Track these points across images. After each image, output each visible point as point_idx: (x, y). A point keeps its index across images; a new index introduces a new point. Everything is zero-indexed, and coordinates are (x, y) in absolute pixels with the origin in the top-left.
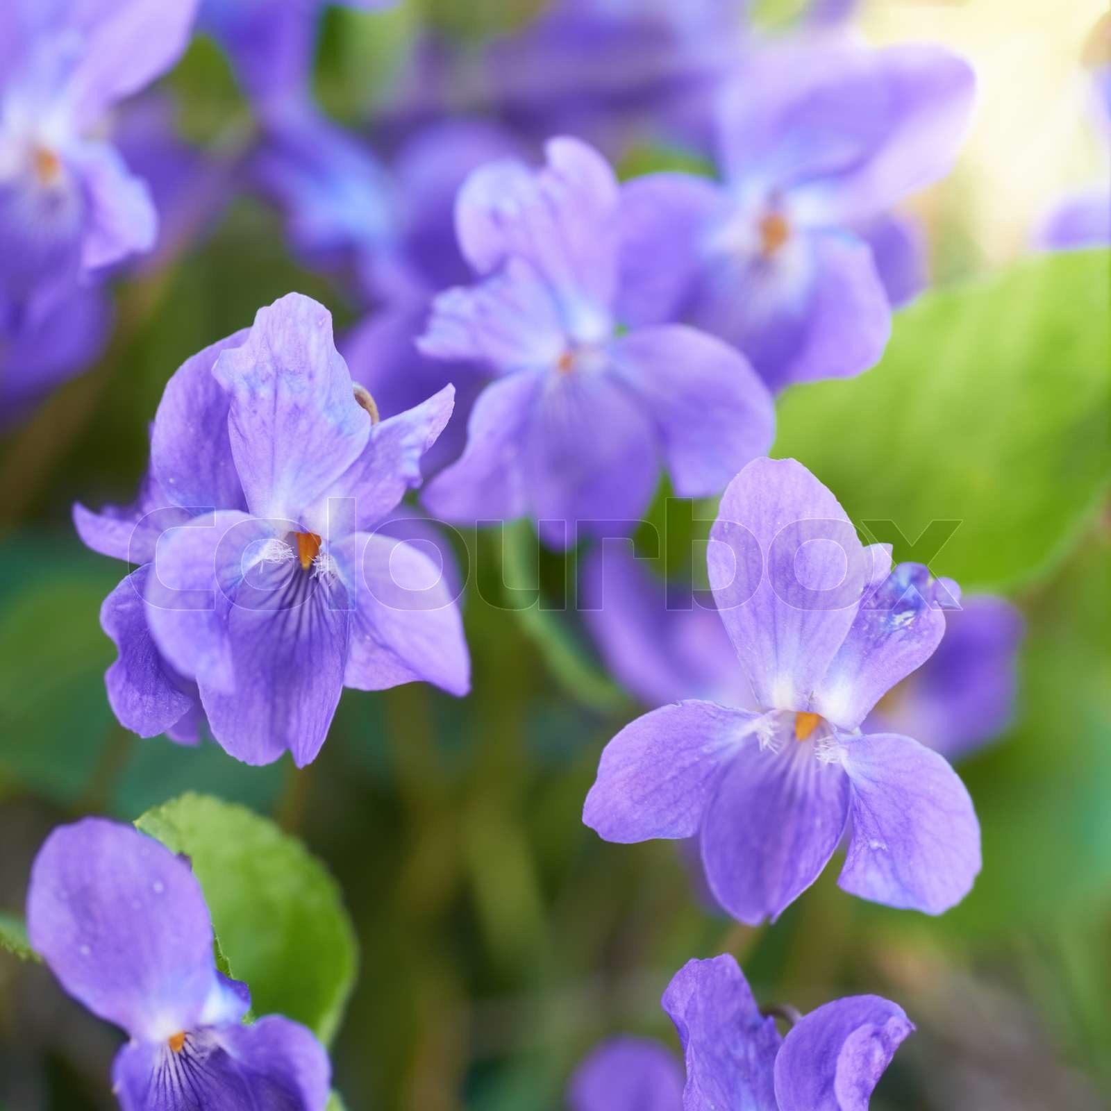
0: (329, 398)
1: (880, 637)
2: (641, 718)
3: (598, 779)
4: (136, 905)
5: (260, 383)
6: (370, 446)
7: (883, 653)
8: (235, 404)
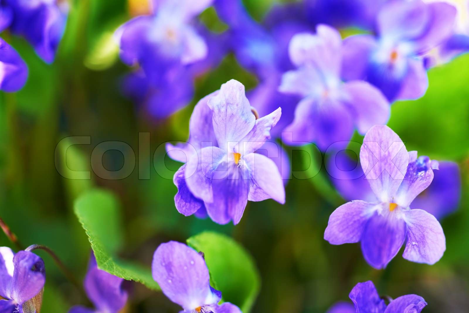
0: (243, 112)
1: (414, 179)
2: (340, 206)
3: (328, 225)
4: (185, 268)
5: (222, 107)
6: (255, 126)
7: (415, 184)
8: (214, 113)
